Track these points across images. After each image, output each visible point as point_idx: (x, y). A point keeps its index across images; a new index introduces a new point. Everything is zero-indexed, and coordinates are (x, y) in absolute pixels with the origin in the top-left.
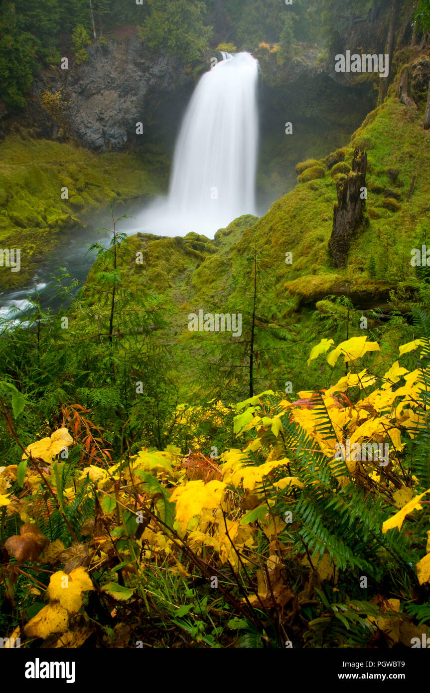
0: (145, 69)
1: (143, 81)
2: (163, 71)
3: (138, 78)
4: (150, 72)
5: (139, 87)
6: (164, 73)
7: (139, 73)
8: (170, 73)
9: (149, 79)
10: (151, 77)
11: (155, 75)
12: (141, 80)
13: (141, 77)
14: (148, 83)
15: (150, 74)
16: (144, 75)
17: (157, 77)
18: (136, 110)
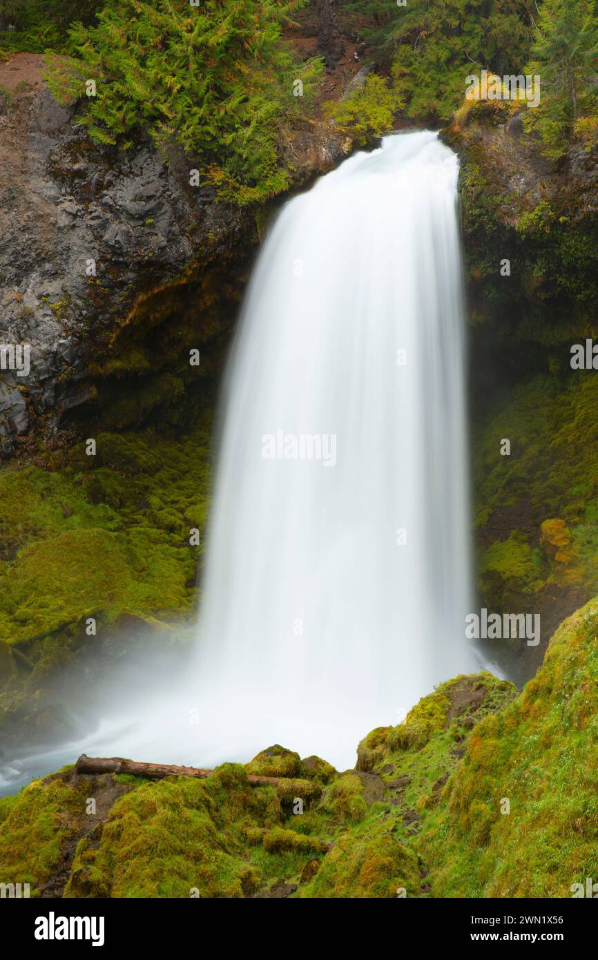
0: (88, 193)
1: (81, 232)
2: (149, 198)
3: (64, 221)
4: (107, 199)
5: (68, 249)
6: (152, 204)
7: (67, 205)
8: (174, 202)
9: (104, 226)
10: (109, 215)
11: (124, 210)
12: (74, 227)
13: (75, 216)
14: (98, 238)
15: (108, 207)
16: (86, 210)
17: (131, 217)
18: (58, 326)
